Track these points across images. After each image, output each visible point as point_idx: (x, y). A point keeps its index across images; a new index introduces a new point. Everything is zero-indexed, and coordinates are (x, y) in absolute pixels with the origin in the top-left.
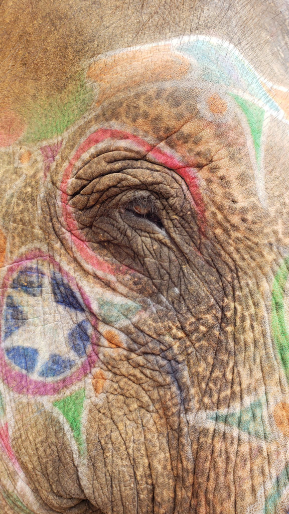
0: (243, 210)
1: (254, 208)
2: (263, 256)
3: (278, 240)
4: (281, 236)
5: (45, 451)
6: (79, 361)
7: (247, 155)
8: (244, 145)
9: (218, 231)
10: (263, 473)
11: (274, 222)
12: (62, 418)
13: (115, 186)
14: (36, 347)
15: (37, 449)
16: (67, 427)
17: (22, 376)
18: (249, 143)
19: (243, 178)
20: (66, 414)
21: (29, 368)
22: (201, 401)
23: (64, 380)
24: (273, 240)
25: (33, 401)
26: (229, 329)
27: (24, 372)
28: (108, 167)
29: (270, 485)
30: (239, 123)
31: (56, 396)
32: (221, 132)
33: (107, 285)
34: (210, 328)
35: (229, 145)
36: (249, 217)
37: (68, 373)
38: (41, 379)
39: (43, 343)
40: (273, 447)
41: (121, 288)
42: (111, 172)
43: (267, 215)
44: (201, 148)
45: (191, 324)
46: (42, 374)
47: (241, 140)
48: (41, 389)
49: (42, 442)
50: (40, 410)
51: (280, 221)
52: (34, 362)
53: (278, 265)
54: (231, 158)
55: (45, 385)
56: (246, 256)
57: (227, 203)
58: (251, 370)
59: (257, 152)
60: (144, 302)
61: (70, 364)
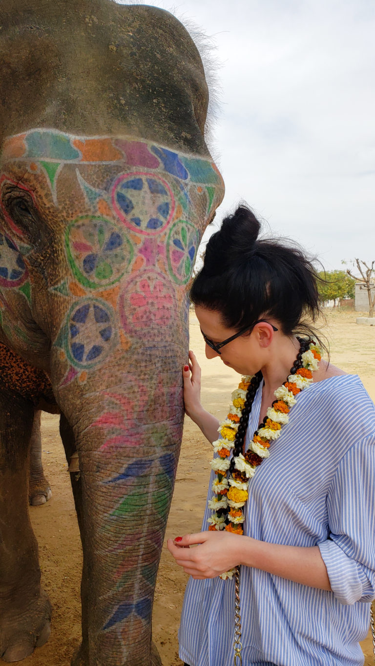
0: (49, 208)
1: (52, 207)
2: (60, 226)
3: (65, 219)
4: (65, 217)
5: (20, 308)
6: (24, 271)
7: (47, 185)
8: (46, 182)
9: (44, 216)
10: (66, 307)
11: (62, 211)
12: (24, 294)
13: (10, 198)
14: (6, 267)
15: (17, 308)
16: (26, 298)
17: (4, 280)
18: (48, 181)
19: (47, 195)
20: (25, 293)
21: (6, 276)
22: (51, 283)
23: (20, 280)
24: (63, 219)
25: (11, 289)
26: (55, 255)
27: (5, 278)
28: (7, 191)
29: (68, 311)
30: (43, 173)
31: (20, 286)
32: (36, 177)
33: (21, 239)
34: (50, 255)
35: (40, 183)
36: (51, 211)
37: (21, 276)
38: (11, 280)
39: (8, 266)
40: (69, 298)
41: (25, 240)
42: (8, 193)
43: (58, 209)
44: (31, 184)
45: (44, 253)
46: (11, 278)
47: (44, 180)
48: (13, 285)
49: (18, 305)
50: (14, 292)
51: (64, 211)
52: (7, 273)
53: (66, 229)
54: (41, 188)
55: (13, 283)
56: (55, 226)
57: (43, 205)
58: (62, 270)
59: (52, 184)
60: (32, 246)
61: (20, 273)
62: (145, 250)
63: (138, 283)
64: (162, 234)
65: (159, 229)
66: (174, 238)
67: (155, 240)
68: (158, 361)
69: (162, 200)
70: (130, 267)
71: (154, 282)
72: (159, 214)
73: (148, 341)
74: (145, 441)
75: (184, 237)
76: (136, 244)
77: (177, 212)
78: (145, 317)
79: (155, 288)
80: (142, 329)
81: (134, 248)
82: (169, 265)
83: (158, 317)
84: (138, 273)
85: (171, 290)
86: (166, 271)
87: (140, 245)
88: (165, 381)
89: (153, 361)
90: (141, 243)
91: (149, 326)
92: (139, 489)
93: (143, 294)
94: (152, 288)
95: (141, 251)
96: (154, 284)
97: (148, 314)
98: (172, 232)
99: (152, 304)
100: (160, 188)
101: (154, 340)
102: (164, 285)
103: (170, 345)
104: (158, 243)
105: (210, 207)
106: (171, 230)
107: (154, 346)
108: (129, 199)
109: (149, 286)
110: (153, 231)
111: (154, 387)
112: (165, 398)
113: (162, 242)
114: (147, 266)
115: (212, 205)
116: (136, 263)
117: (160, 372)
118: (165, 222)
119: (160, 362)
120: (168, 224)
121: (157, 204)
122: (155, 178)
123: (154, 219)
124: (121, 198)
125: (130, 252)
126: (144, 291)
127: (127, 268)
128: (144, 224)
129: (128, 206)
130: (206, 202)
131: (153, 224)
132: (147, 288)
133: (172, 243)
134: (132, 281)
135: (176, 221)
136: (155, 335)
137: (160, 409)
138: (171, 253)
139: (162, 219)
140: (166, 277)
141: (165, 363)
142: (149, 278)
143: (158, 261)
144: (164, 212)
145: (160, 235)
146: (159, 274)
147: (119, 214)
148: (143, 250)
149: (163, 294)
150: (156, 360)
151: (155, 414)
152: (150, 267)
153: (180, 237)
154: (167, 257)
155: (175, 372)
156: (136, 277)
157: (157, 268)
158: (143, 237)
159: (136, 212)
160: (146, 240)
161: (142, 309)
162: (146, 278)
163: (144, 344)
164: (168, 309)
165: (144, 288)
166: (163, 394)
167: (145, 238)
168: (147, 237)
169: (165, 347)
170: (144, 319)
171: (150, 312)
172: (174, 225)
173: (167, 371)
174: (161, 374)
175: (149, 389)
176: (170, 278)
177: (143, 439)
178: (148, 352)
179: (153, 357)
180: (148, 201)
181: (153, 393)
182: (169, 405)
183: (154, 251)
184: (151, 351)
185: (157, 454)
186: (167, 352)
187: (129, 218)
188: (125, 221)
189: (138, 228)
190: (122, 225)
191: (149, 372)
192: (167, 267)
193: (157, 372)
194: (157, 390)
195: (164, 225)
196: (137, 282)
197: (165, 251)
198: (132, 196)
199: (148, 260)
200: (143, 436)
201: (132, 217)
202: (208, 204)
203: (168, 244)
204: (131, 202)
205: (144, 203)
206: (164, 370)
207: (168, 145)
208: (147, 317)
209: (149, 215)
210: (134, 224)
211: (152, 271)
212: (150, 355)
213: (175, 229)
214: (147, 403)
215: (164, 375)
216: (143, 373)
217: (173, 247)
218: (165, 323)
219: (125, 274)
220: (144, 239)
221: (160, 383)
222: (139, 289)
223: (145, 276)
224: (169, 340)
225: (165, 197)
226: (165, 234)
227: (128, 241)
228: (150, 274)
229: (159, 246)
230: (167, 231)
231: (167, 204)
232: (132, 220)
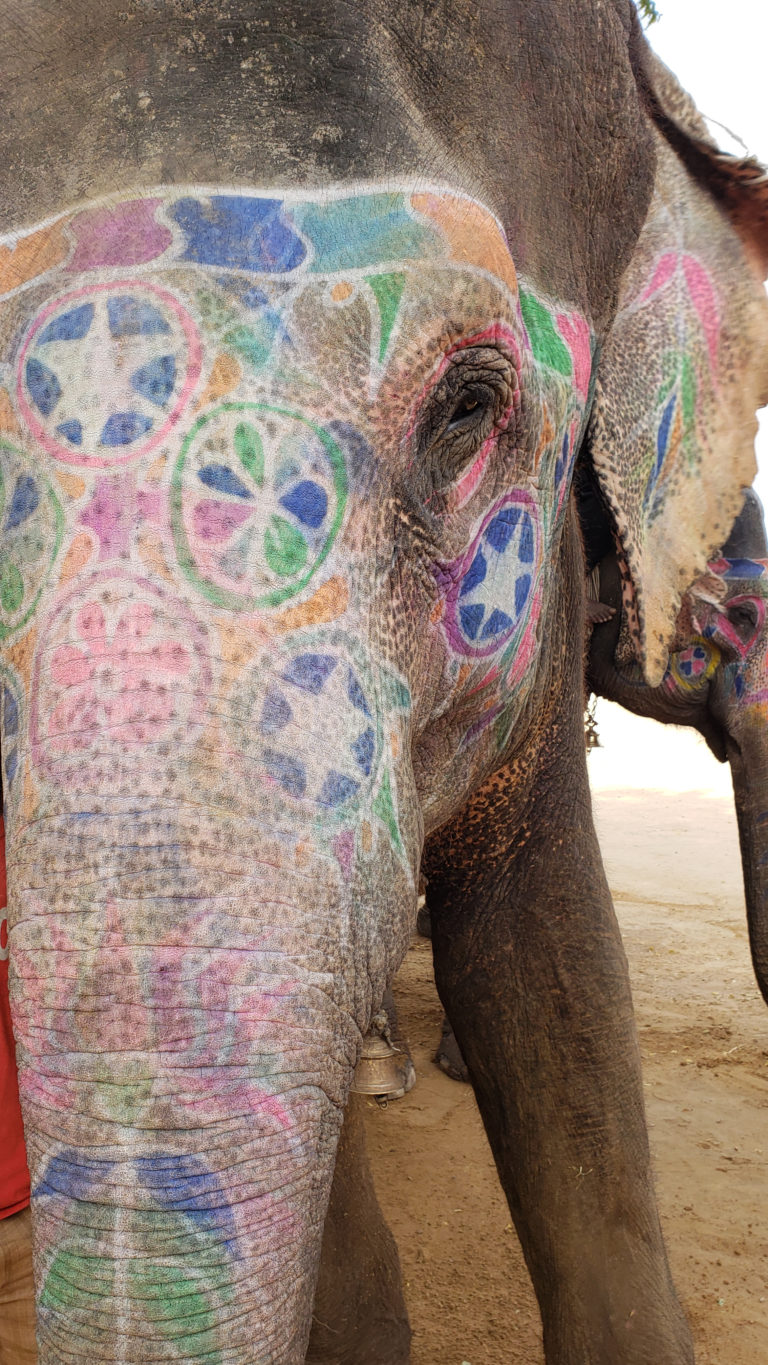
62: (99, 513)
63: (74, 617)
64: (153, 456)
65: (139, 443)
66: (202, 463)
67: (130, 478)
68: (107, 859)
69: (145, 351)
70: (57, 568)
71: (121, 608)
72: (137, 397)
73: (79, 793)
74: (77, 1101)
75: (249, 456)
76: (71, 498)
77: (212, 381)
78: (78, 717)
79: (122, 624)
80: (64, 756)
81: (67, 509)
82: (182, 548)
83: (119, 716)
84: (73, 584)
85: (184, 629)
86: (167, 570)
87: (84, 501)
88: (130, 924)
89: (91, 858)
90: (87, 493)
91: (86, 746)
92: (82, 1236)
93: (84, 648)
94: (111, 628)
95: (84, 518)
96: (118, 613)
97: (87, 707)
98: (194, 447)
99: (107, 675)
100: (145, 316)
101: (94, 791)
102: (155, 614)
103: (155, 808)
104: (141, 486)
105: (385, 340)
106: (186, 439)
107: (97, 811)
108: (50, 373)
109: (102, 622)
110: (121, 451)
111: (94, 940)
112: (134, 979)
113: (155, 481)
114: (102, 558)
115: (395, 332)
116: (70, 554)
117: (112, 894)
118: (160, 417)
119: (113, 863)
120: (173, 423)
121: (131, 368)
122: (139, 293)
123: (121, 416)
124: (35, 371)
125: (55, 526)
126: (86, 639)
127: (48, 574)
128: (92, 435)
129: (47, 393)
130: (369, 326)
131: (122, 430)
132: (97, 626)
133: (192, 479)
134: (59, 610)
135: (207, 408)
136: (99, 774)
137: (117, 1011)
138: (188, 510)
139: (147, 408)
140: (168, 588)
141: (131, 866)
142: (106, 596)
143: (139, 540)
144: (155, 387)
145: (144, 462)
146: (140, 581)
147: (30, 420)
148: (91, 513)
149: (146, 645)
150: (100, 856)
151: (99, 1026)
152: (114, 562)
153: (232, 459)
154: (174, 527)
155: (177, 898)
156: (68, 598)
157: (137, 564)
158: (89, 475)
159: (67, 407)
160: (101, 482)
161: (76, 692)
162: (97, 598)
163: (66, 804)
164: (162, 690)
165: (86, 627)
166: (126, 966)
167: (98, 478)
168: (103, 472)
169: (136, 813)
170: (76, 725)
171: (95, 702)
172: (202, 422)
173: (139, 891)
174: (118, 900)
175: (78, 945)
176: (186, 590)
177: (73, 1093)
178: (77, 829)
179: (88, 845)
180: (102, 364)
181: (91, 957)
182: (151, 1002)
183: (126, 511)
184: (84, 824)
185: (125, 1148)
186: (144, 829)
187: (51, 425)
188: (42, 437)
189: (76, 450)
190: (39, 449)
191: (76, 891)
192: (171, 558)
193: (102, 894)
194: (107, 952)
195: (156, 427)
196: (70, 613)
197: (165, 507)
198: (58, 360)
199: (106, 542)
200: (71, 1085)
201: (61, 422)
202: (375, 330)
203: (178, 486)
204: (54, 379)
205: (88, 373)
206: (126, 888)
207: (254, 181)
208: (86, 718)
209: (104, 407)
210: (64, 441)
211: (116, 573)
212: (81, 838)
213: (204, 434)
214: (72, 989)
215: (128, 906)
216: (60, 895)
217: (197, 491)
218: (141, 736)
219: (45, 591)
220: (93, 482)
221: (113, 929)
222: (74, 634)
223: (94, 593)
224: (155, 789)
225: (160, 338)
226: (165, 456)
227: (51, 492)
228: (110, 585)
229: (141, 495)
230: (173, 443)
231: (166, 362)
232: (59, 429)
